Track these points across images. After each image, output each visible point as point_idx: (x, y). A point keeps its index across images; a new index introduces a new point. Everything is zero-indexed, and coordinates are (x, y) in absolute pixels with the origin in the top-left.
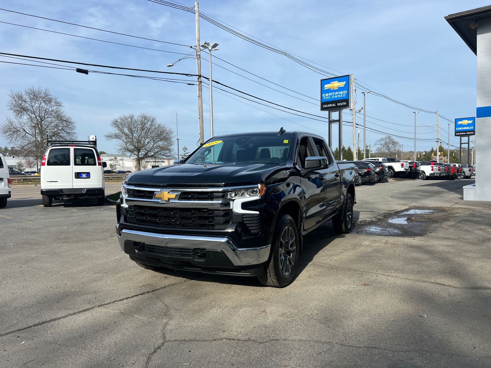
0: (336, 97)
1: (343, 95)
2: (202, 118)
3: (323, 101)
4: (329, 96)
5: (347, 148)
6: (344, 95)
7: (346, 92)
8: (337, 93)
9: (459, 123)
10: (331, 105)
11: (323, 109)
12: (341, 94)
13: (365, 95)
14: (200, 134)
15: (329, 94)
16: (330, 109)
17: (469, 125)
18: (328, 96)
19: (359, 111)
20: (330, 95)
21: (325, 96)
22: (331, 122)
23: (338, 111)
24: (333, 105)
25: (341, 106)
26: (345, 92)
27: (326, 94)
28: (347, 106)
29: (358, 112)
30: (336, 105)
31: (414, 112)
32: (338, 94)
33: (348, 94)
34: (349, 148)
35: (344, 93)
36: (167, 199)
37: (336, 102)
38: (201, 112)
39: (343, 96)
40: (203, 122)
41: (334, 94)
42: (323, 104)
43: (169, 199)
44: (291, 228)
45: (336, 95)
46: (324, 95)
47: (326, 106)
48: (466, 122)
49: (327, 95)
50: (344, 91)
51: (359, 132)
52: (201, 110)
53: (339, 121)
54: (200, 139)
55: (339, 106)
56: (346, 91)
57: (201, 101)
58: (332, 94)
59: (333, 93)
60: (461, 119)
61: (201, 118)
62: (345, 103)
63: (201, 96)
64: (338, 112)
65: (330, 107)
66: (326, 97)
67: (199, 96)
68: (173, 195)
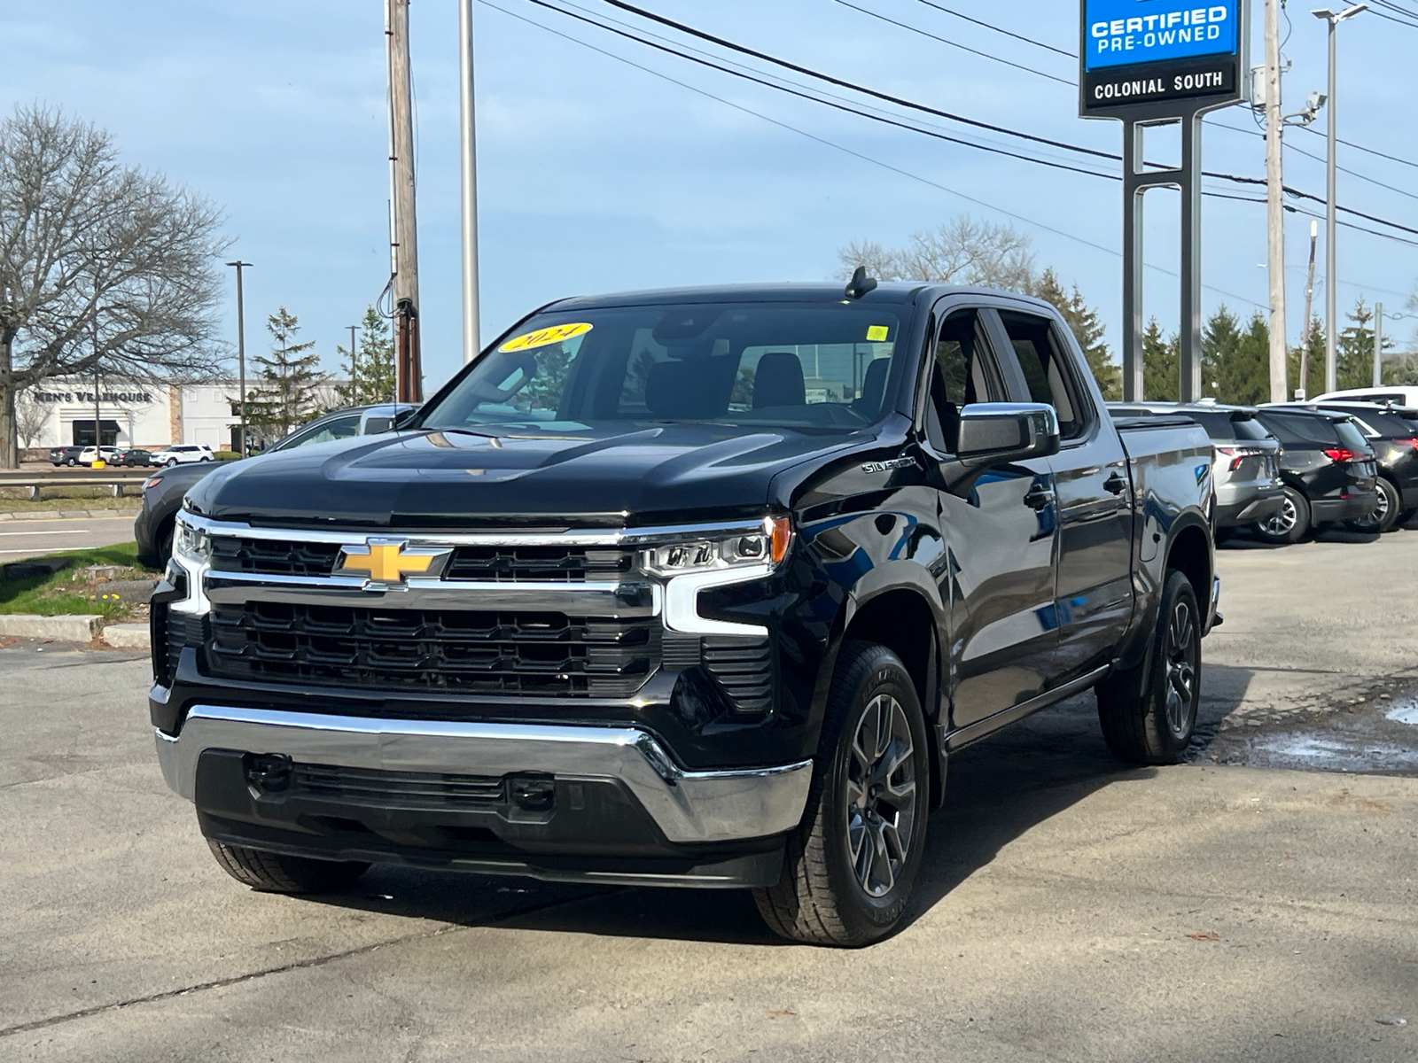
0: (1167, 39)
1: (1205, 31)
2: (406, 157)
3: (1091, 64)
4: (1126, 34)
5: (1242, 327)
6: (1213, 32)
7: (1223, 17)
8: (1170, 16)
10: (1136, 88)
11: (1092, 107)
12: (1194, 22)
13: (1332, 26)
14: (396, 245)
15: (1130, 21)
16: (1134, 111)
18: (1123, 37)
19: (1306, 116)
20: (1135, 31)
21: (1105, 33)
22: (1135, 183)
23: (1175, 122)
24: (1152, 88)
25: (1195, 93)
26: (1217, 14)
27: (1113, 23)
28: (1228, 92)
29: (1300, 120)
30: (1169, 84)
32: (1178, 26)
33: (1235, 26)
34: (1256, 323)
35: (1212, 19)
36: (396, 578)
37: (1166, 68)
38: (404, 123)
39: (1205, 35)
40: (412, 178)
41: (1157, 23)
42: (1092, 77)
43: (403, 577)
44: (894, 702)
45: (1166, 29)
46: (1100, 30)
47: (1110, 91)
49: (1116, 27)
50: (1212, 10)
51: (1314, 234)
52: (403, 112)
53: (1182, 177)
54: (399, 277)
55: (1184, 94)
56: (1223, 9)
57: (401, 62)
58: (1145, 24)
59: (1151, 19)
61: (402, 154)
62: (1218, 79)
63: (403, 32)
64: (1179, 126)
65: (1134, 99)
66: (1109, 37)
67: (390, 33)
68: (420, 560)
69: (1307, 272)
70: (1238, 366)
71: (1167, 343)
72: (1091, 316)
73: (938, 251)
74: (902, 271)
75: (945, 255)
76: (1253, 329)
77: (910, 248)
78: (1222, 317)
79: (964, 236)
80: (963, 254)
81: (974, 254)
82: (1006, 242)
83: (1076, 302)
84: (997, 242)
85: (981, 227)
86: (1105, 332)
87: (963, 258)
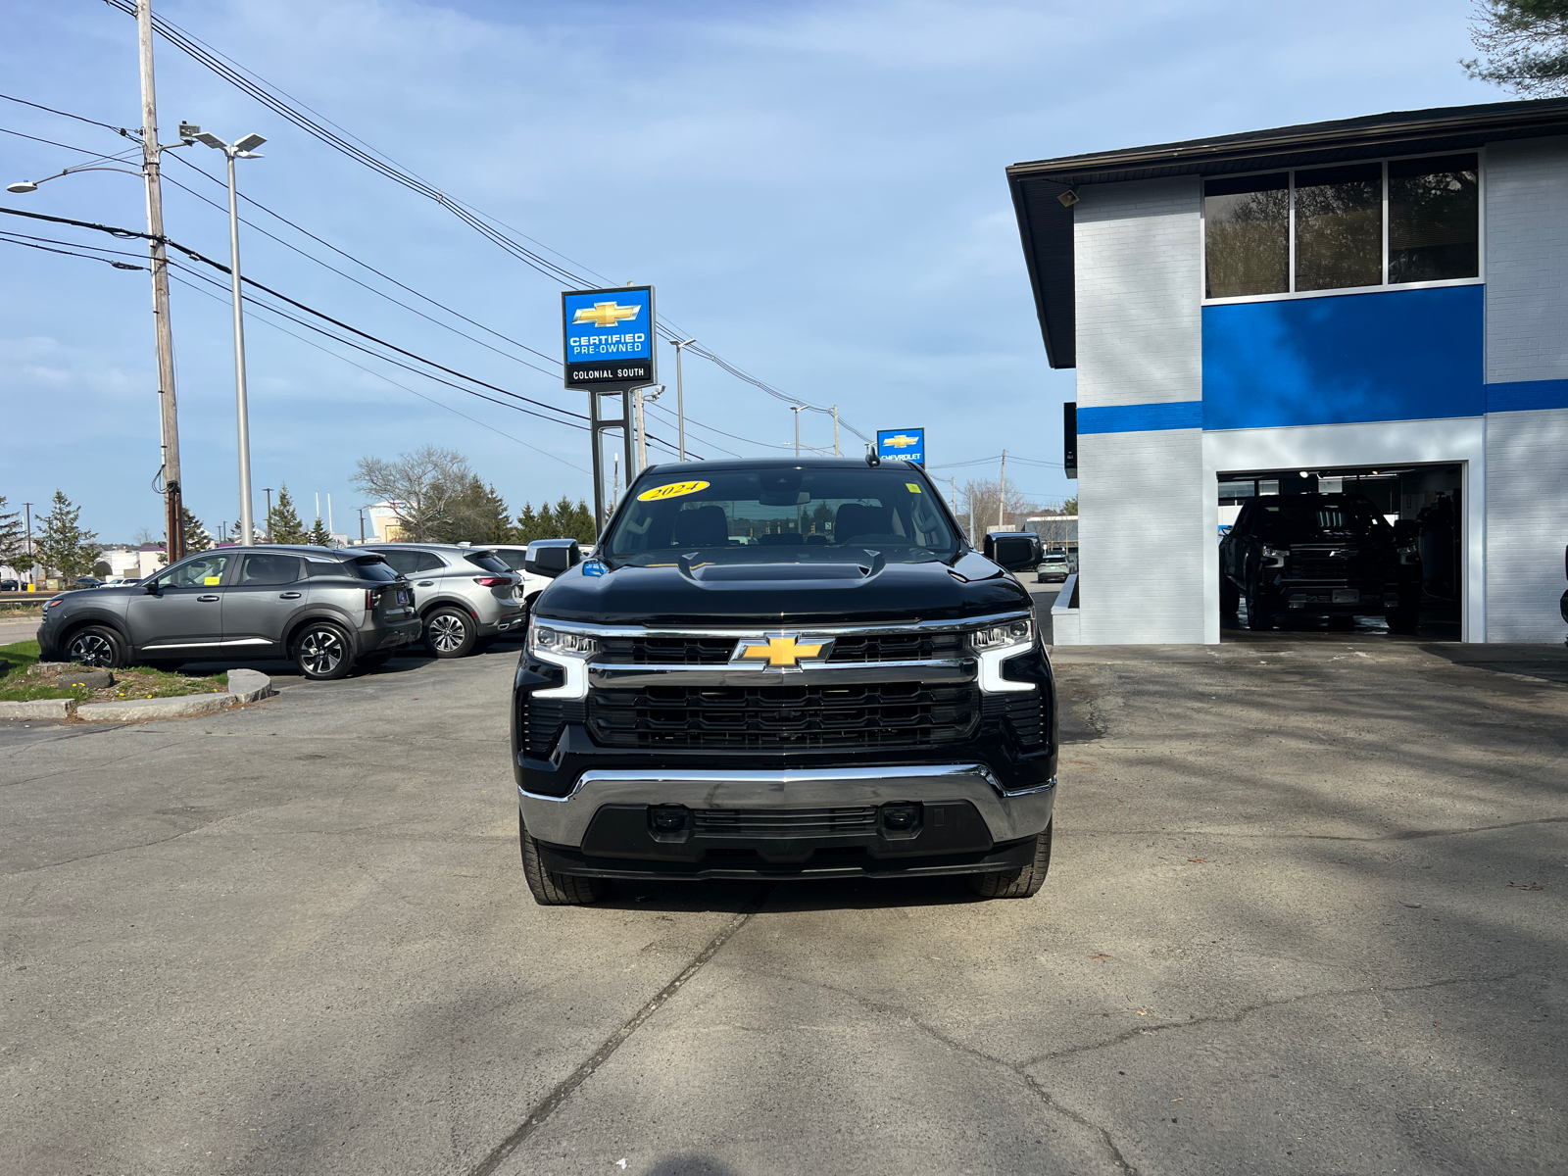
0: (613, 349)
1: (633, 346)
2: (171, 392)
3: (571, 360)
4: (590, 345)
6: (638, 347)
7: (643, 339)
8: (614, 337)
9: (888, 442)
10: (597, 374)
11: (571, 383)
12: (627, 341)
13: (678, 349)
14: (164, 447)
15: (591, 338)
16: (596, 387)
17: (909, 449)
18: (588, 346)
19: (654, 396)
20: (594, 344)
21: (578, 344)
22: (598, 426)
23: (619, 394)
24: (605, 375)
25: (629, 379)
26: (639, 337)
27: (582, 339)
28: (647, 379)
29: (651, 398)
30: (614, 373)
31: (792, 408)
32: (618, 342)
33: (649, 343)
35: (637, 340)
36: (793, 662)
37: (613, 365)
38: (168, 369)
39: (633, 348)
40: (175, 405)
41: (606, 340)
42: (571, 368)
43: (797, 661)
45: (612, 343)
46: (575, 342)
47: (582, 375)
48: (902, 441)
49: (584, 340)
50: (636, 335)
52: (168, 362)
53: (625, 423)
54: (167, 467)
55: (624, 379)
56: (643, 335)
57: (165, 331)
58: (600, 340)
59: (603, 338)
60: (892, 433)
61: (167, 389)
62: (641, 372)
63: (166, 312)
64: (621, 397)
65: (595, 380)
66: (580, 346)
67: (157, 313)
68: (813, 649)
69: (614, 479)
70: (574, 528)
71: (536, 515)
72: (501, 500)
73: (415, 463)
74: (394, 473)
75: (419, 465)
76: (580, 509)
77: (399, 461)
78: (565, 502)
79: (430, 455)
80: (429, 465)
81: (436, 465)
82: (454, 458)
83: (492, 492)
84: (448, 459)
85: (439, 451)
86: (509, 509)
87: (430, 467)
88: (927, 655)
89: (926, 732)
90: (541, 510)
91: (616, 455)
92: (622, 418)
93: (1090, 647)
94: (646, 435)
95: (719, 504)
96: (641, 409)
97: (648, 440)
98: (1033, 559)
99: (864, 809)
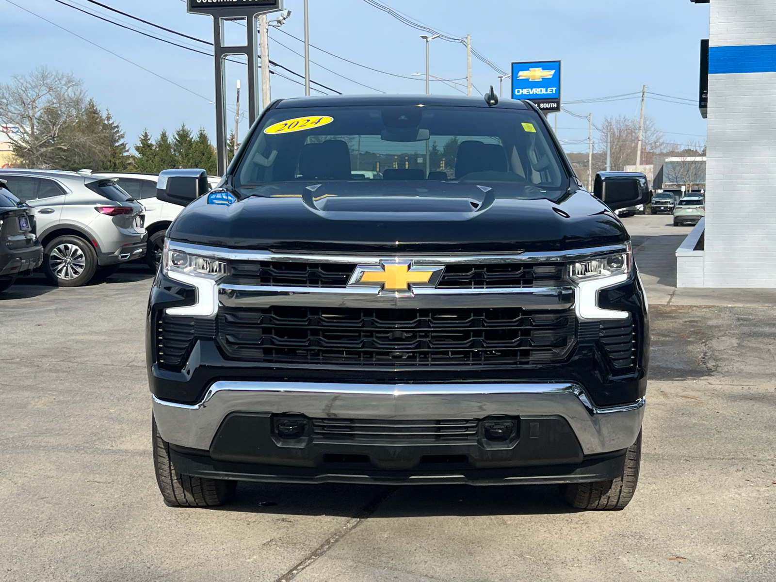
5: (194, 136)
9: (522, 74)
11: (195, 7)
16: (219, 11)
17: (545, 83)
19: (279, 22)
22: (221, 52)
23: (243, 19)
25: (254, 3)
28: (273, 3)
29: (276, 23)
31: (424, 37)
34: (201, 134)
36: (405, 287)
48: (537, 74)
51: (238, 87)
53: (248, 50)
55: (249, 4)
65: (219, 4)
68: (425, 275)
69: (235, 107)
70: (192, 158)
71: (154, 143)
72: (117, 127)
73: (29, 86)
74: (7, 96)
75: (33, 88)
76: (200, 138)
77: (12, 84)
78: (183, 130)
79: (44, 77)
80: (43, 88)
81: (50, 89)
82: (69, 82)
83: (108, 118)
84: (63, 82)
85: (54, 73)
86: (125, 136)
87: (44, 90)
88: (528, 282)
89: (526, 353)
90: (159, 138)
91: (238, 82)
92: (246, 44)
93: (714, 290)
94: (270, 62)
95: (344, 138)
96: (266, 34)
97: (273, 68)
98: (640, 198)
99: (467, 421)
